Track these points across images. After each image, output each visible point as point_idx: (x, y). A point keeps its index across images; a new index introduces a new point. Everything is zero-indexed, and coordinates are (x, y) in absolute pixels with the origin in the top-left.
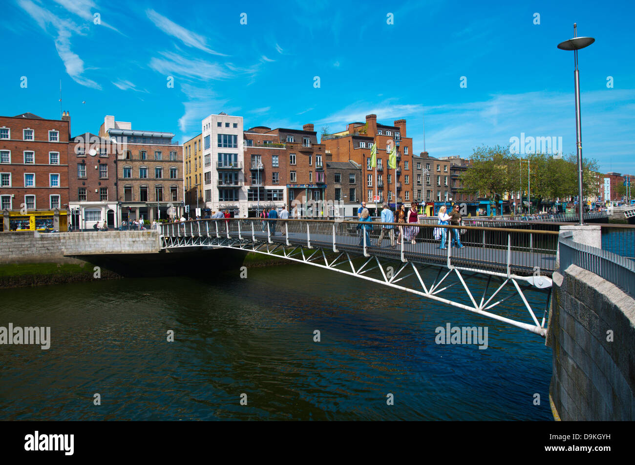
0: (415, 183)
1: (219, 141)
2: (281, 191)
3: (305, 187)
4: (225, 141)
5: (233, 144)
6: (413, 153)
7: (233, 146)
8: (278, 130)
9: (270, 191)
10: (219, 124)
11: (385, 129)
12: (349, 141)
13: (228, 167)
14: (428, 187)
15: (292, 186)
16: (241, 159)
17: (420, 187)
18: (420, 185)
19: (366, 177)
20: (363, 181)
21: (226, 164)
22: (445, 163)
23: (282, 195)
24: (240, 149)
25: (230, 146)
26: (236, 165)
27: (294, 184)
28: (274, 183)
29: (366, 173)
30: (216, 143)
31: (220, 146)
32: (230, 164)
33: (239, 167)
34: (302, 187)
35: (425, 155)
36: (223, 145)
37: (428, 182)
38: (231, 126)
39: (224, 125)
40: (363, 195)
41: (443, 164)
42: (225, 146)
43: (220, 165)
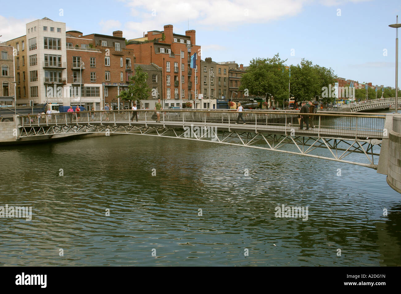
0: (202, 83)
1: (46, 43)
2: (98, 88)
3: (117, 85)
4: (50, 44)
5: (57, 46)
6: (201, 59)
7: (57, 48)
8: (93, 35)
9: (88, 88)
10: (45, 28)
11: (179, 38)
12: (151, 47)
13: (53, 66)
14: (212, 87)
15: (107, 85)
16: (64, 60)
17: (206, 86)
18: (206, 85)
19: (165, 78)
20: (163, 80)
21: (51, 64)
22: (225, 67)
23: (99, 92)
24: (63, 53)
25: (55, 49)
26: (60, 65)
27: (108, 82)
28: (93, 81)
29: (166, 74)
30: (43, 45)
31: (46, 47)
32: (55, 64)
33: (63, 67)
34: (114, 85)
35: (209, 60)
36: (48, 47)
37: (212, 83)
38: (56, 30)
39: (49, 29)
40: (163, 92)
41: (223, 68)
42: (50, 48)
43: (46, 64)
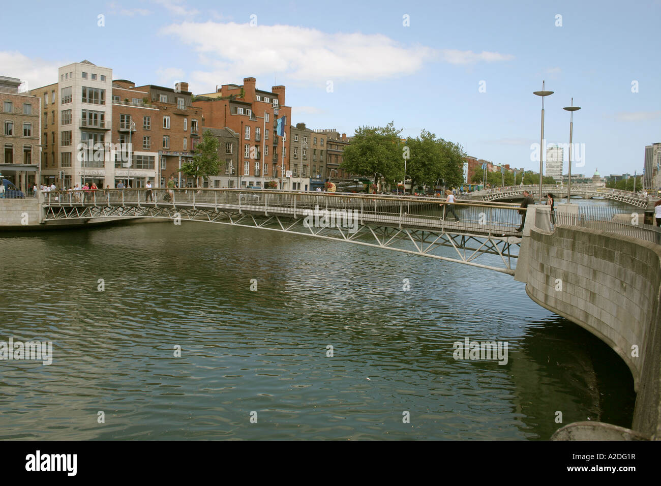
0: (292, 156)
1: (84, 95)
2: (153, 158)
3: (178, 154)
4: (91, 96)
5: (100, 99)
6: (292, 124)
7: (99, 102)
8: (149, 87)
9: (140, 157)
10: (85, 75)
11: (263, 95)
12: (226, 106)
13: (93, 126)
14: (304, 162)
15: (165, 154)
16: (108, 118)
17: (297, 161)
18: (297, 159)
19: (243, 147)
20: (240, 151)
21: (90, 124)
22: (323, 136)
23: (153, 163)
24: (107, 109)
25: (96, 103)
26: (103, 125)
27: (167, 151)
28: (146, 148)
29: (244, 142)
30: (80, 97)
31: (84, 101)
32: (96, 123)
33: (106, 127)
34: (175, 155)
35: (301, 126)
36: (88, 101)
37: (304, 157)
38: (99, 78)
39: (89, 76)
40: (240, 167)
41: (319, 137)
42: (90, 102)
43: (84, 123)
